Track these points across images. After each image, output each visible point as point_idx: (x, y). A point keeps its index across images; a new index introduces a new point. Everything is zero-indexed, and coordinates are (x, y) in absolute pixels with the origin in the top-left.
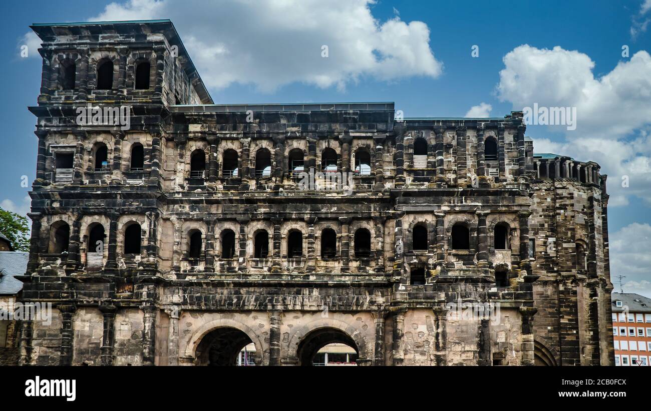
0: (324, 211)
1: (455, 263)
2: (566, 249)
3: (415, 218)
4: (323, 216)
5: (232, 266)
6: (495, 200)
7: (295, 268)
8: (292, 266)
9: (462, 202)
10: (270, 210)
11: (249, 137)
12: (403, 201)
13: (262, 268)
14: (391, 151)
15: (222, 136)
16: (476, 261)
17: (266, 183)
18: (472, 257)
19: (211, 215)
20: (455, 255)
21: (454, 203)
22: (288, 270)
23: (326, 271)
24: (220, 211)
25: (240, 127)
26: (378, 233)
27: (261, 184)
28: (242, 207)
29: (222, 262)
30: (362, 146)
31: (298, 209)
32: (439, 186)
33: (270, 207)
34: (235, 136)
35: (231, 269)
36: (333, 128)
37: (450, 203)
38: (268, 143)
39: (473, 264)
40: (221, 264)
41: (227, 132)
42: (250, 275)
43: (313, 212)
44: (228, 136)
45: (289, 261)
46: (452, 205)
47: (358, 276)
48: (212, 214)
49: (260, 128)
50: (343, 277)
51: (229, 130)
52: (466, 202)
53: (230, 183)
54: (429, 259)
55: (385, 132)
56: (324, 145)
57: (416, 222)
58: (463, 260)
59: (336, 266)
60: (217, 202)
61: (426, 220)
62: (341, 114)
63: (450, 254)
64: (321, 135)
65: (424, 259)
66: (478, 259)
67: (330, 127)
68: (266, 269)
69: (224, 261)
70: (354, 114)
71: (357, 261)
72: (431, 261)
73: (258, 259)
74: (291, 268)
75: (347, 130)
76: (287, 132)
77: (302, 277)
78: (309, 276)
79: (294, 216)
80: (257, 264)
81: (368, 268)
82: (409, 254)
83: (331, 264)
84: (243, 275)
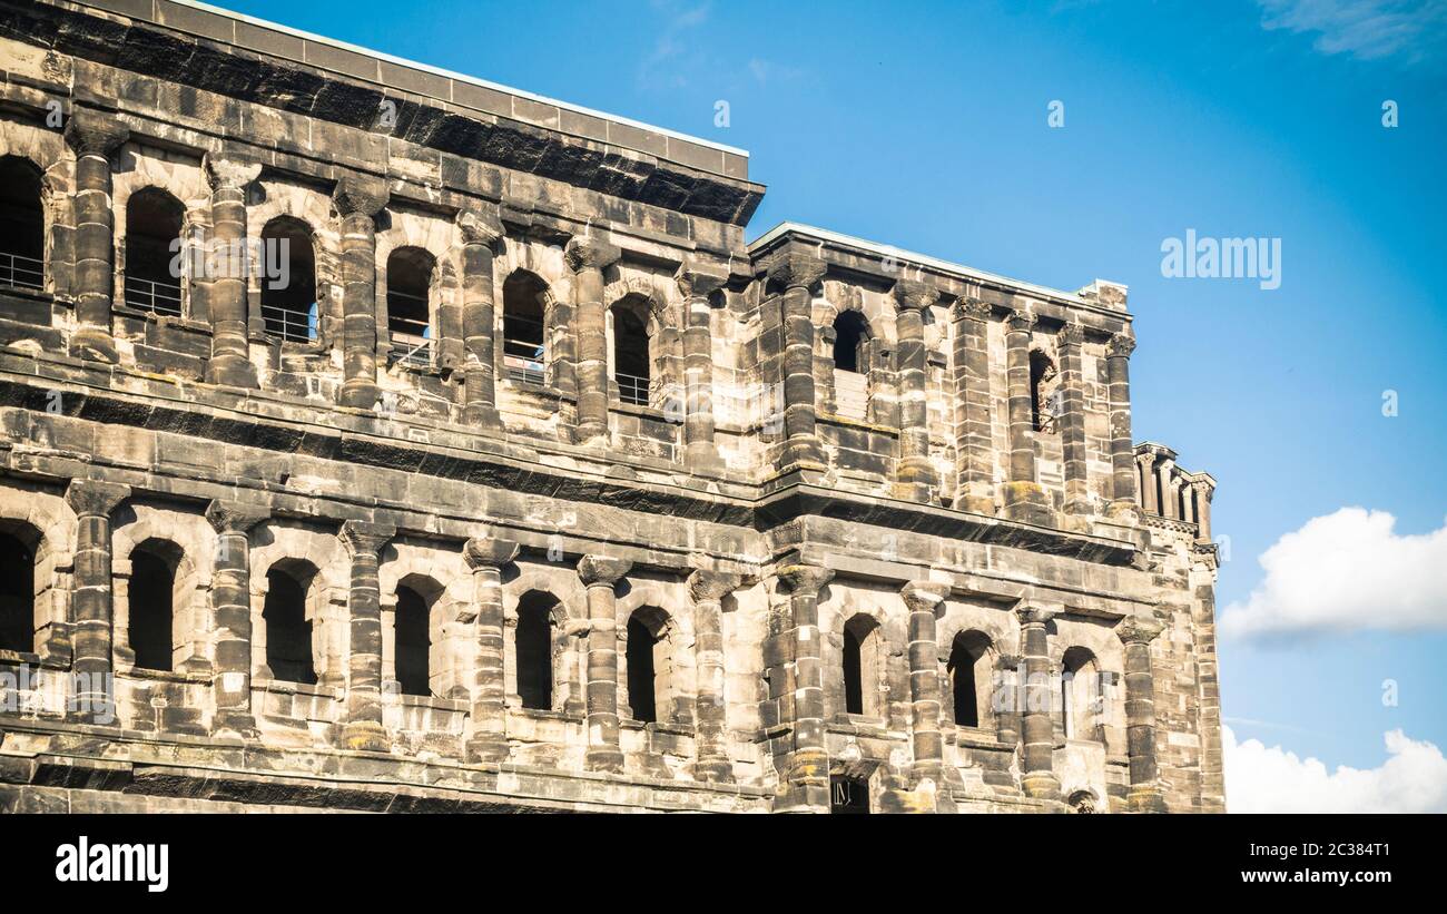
0: (532, 520)
1: (963, 772)
2: (1177, 751)
3: (849, 600)
4: (533, 540)
5: (186, 704)
6: (1070, 572)
7: (429, 737)
8: (420, 726)
9: (985, 565)
10: (344, 486)
11: (257, 160)
12: (822, 532)
13: (303, 725)
14: (728, 328)
15: (138, 125)
16: (1015, 771)
17: (309, 369)
18: (1008, 754)
19: (106, 470)
20: (964, 746)
21: (964, 562)
22: (404, 740)
23: (538, 761)
24: (142, 459)
25: (211, 106)
26: (709, 632)
27: (288, 368)
28: (234, 458)
29: (145, 685)
30: (638, 290)
31: (447, 498)
32: (923, 497)
33: (345, 477)
34: (190, 138)
35: (179, 719)
36: (554, 199)
37: (955, 562)
38: (311, 200)
39: (1008, 781)
40: (137, 693)
41: (160, 114)
42: (276, 754)
43: (502, 521)
44: (162, 131)
45: (408, 706)
46: (959, 567)
47: (655, 787)
48: (109, 465)
49: (290, 132)
50: (610, 788)
51: (165, 108)
52: (995, 564)
53: (163, 339)
54: (890, 749)
55: (721, 256)
56: (515, 256)
57: (851, 613)
58: (985, 763)
59: (573, 744)
60: (133, 416)
61: (881, 611)
62: (599, 154)
63: (950, 742)
64: (511, 216)
65: (877, 747)
66: (1027, 766)
67: (544, 194)
68: (318, 730)
69: (154, 678)
70: (641, 167)
71: (637, 729)
72: (901, 759)
73: (292, 686)
74: (416, 735)
75: (602, 222)
76: (393, 176)
77: (469, 775)
78: (494, 773)
79: (430, 526)
80: (285, 708)
81: (669, 760)
82: (839, 727)
83: (552, 732)
84: (250, 749)
